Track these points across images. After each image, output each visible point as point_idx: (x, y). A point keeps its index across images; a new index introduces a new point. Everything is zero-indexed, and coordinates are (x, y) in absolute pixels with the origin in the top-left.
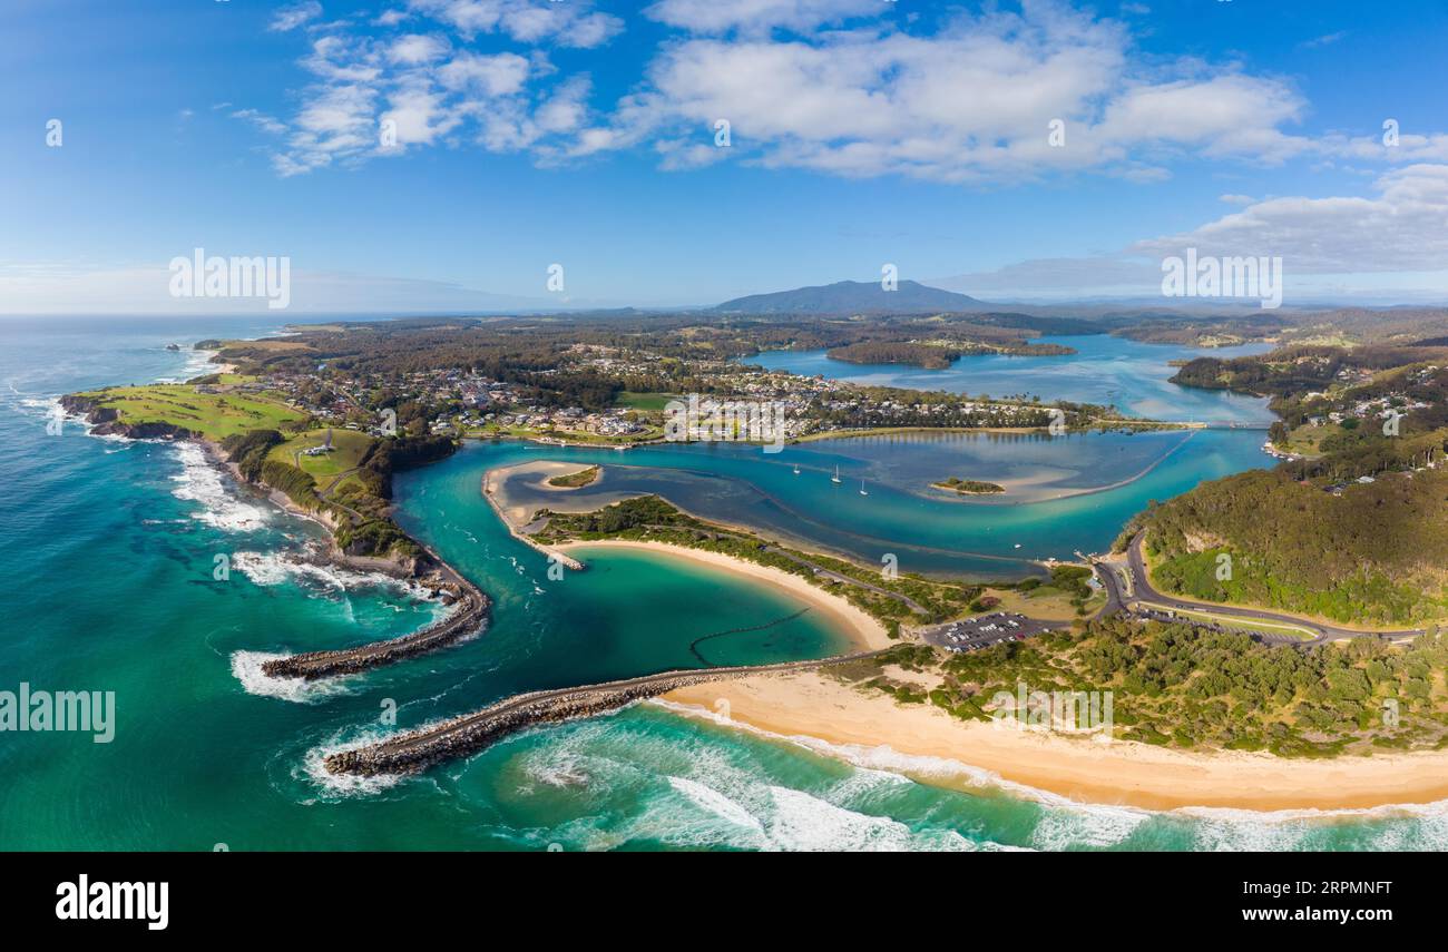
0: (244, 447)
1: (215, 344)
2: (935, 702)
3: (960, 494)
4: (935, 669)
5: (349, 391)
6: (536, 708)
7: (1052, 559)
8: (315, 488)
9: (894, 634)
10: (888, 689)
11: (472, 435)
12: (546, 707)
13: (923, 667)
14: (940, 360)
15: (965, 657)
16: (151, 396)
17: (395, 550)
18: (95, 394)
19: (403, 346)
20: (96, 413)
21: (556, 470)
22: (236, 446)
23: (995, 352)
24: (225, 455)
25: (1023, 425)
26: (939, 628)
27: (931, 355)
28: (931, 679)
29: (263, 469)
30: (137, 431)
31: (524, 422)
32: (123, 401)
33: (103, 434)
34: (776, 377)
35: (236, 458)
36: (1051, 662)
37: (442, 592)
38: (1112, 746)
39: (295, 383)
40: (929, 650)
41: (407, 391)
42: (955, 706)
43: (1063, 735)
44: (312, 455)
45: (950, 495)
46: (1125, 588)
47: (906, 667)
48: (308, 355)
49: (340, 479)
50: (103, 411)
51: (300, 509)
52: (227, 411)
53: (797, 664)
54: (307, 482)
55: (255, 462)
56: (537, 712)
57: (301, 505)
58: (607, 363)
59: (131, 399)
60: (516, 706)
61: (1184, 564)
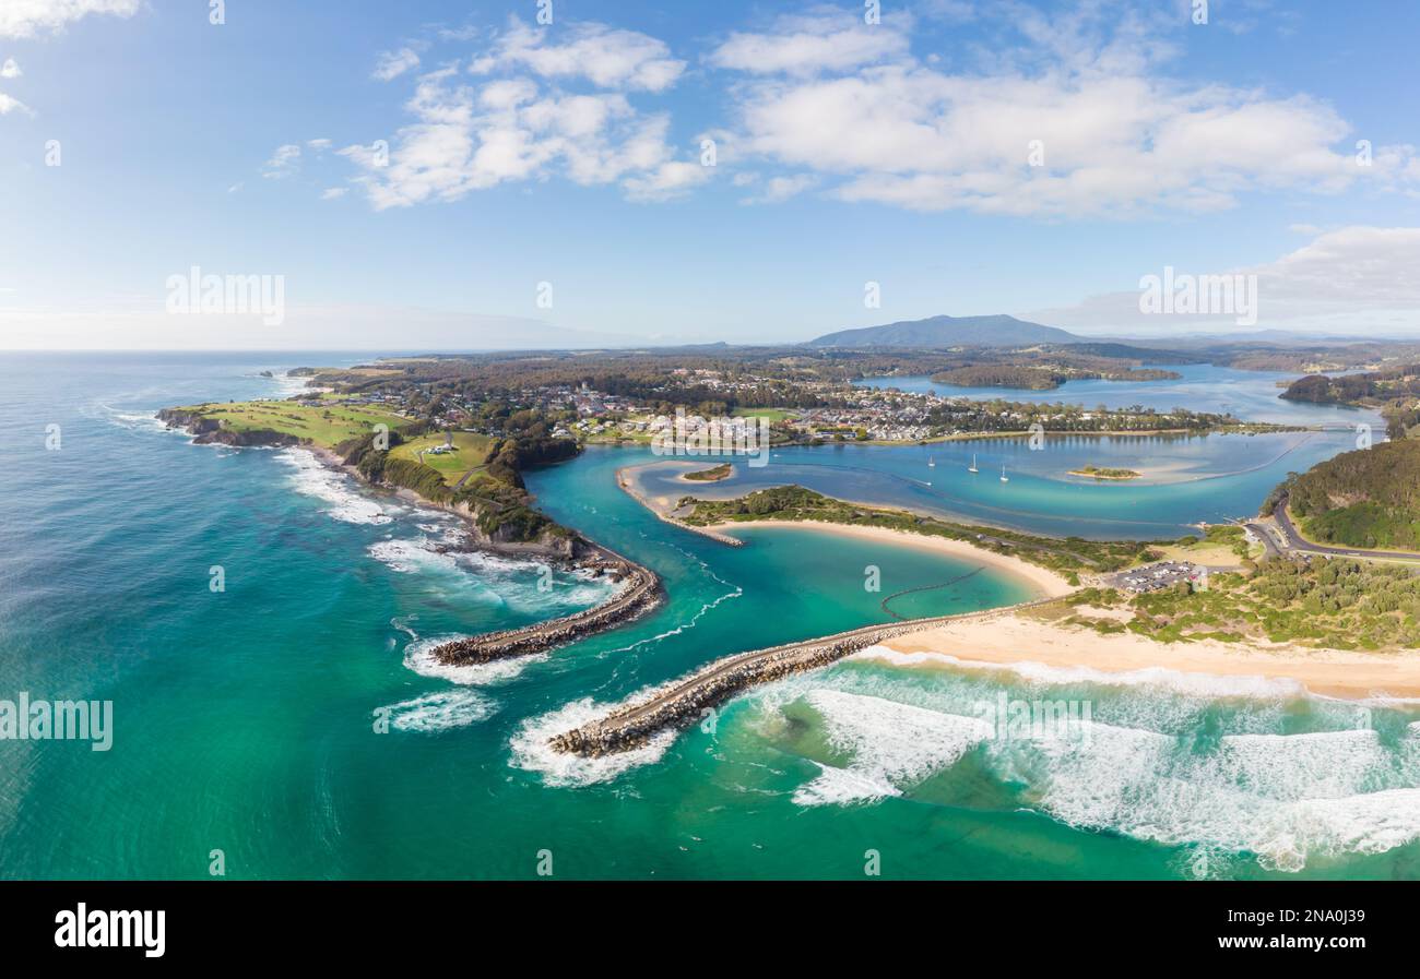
0: (361, 448)
1: (310, 372)
2: (1134, 631)
3: (1098, 479)
4: (1125, 606)
5: (459, 403)
6: (749, 669)
7: (1203, 523)
8: (446, 483)
9: (1075, 582)
10: (1086, 623)
11: (594, 441)
12: (759, 667)
13: (1112, 605)
14: (1048, 382)
15: (1148, 595)
16: (253, 408)
17: (548, 533)
18: (195, 408)
19: (502, 371)
20: (197, 425)
21: (686, 468)
22: (352, 449)
23: (1099, 377)
24: (340, 460)
25: (1145, 429)
26: (1115, 575)
27: (1038, 377)
28: (1123, 614)
29: (386, 466)
30: (243, 438)
31: (645, 428)
32: (224, 414)
33: (208, 443)
34: (888, 394)
35: (352, 461)
36: (1229, 596)
37: (606, 570)
38: (1309, 654)
39: (403, 396)
40: (1112, 592)
41: (517, 403)
42: (1155, 633)
43: (1262, 649)
44: (436, 453)
45: (1089, 479)
46: (1280, 541)
47: (1097, 606)
48: (407, 379)
49: (469, 475)
50: (205, 422)
51: (431, 503)
52: (335, 422)
53: (992, 611)
54: (434, 478)
55: (377, 460)
56: (751, 673)
57: (432, 499)
58: (716, 383)
59: (232, 411)
60: (727, 667)
61: (1333, 518)
